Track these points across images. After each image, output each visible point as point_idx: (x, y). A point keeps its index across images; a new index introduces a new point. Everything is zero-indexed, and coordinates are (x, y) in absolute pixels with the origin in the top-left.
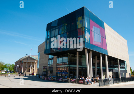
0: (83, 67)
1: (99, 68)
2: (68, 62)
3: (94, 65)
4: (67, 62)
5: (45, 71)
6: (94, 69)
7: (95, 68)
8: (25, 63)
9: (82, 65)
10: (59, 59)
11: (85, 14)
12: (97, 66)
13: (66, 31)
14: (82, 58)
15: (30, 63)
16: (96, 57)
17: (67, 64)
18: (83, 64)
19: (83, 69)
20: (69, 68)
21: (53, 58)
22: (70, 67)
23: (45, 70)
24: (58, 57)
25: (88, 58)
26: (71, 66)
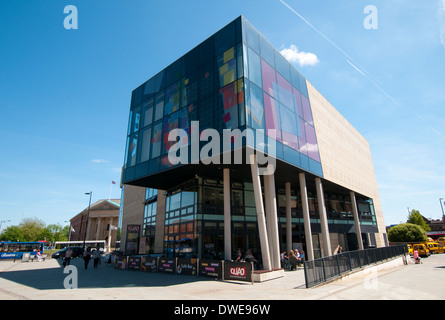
0: (248, 219)
1: (296, 220)
2: (198, 204)
3: (282, 212)
4: (193, 206)
5: (134, 240)
6: (283, 226)
7: (285, 223)
8: (95, 219)
9: (243, 214)
10: (173, 197)
11: (244, 40)
12: (293, 217)
13: (185, 103)
14: (243, 190)
15: (109, 219)
16: (288, 185)
17: (193, 213)
18: (248, 211)
19: (249, 225)
20: (200, 224)
21: (156, 196)
22: (203, 221)
23: (132, 236)
24: (170, 194)
25: (263, 191)
26: (207, 217)
